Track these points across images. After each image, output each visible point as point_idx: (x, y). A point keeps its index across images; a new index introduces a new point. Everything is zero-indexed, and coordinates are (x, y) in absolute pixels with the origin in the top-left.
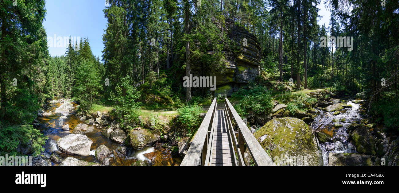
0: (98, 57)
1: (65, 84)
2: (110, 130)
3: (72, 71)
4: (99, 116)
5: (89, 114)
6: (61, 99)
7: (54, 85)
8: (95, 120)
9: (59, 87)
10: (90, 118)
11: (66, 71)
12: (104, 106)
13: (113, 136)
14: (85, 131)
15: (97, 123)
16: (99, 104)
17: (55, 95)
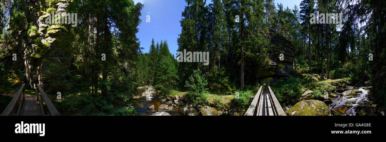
0: (173, 55)
1: (148, 74)
2: (185, 109)
3: (154, 65)
4: (177, 98)
5: (169, 97)
6: (146, 86)
7: (140, 75)
8: (173, 102)
9: (143, 77)
10: (170, 100)
11: (150, 65)
12: (179, 91)
13: (188, 113)
14: (167, 110)
15: (175, 104)
16: (176, 90)
17: (141, 83)
